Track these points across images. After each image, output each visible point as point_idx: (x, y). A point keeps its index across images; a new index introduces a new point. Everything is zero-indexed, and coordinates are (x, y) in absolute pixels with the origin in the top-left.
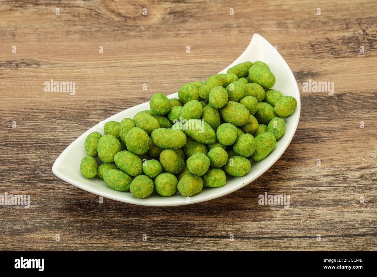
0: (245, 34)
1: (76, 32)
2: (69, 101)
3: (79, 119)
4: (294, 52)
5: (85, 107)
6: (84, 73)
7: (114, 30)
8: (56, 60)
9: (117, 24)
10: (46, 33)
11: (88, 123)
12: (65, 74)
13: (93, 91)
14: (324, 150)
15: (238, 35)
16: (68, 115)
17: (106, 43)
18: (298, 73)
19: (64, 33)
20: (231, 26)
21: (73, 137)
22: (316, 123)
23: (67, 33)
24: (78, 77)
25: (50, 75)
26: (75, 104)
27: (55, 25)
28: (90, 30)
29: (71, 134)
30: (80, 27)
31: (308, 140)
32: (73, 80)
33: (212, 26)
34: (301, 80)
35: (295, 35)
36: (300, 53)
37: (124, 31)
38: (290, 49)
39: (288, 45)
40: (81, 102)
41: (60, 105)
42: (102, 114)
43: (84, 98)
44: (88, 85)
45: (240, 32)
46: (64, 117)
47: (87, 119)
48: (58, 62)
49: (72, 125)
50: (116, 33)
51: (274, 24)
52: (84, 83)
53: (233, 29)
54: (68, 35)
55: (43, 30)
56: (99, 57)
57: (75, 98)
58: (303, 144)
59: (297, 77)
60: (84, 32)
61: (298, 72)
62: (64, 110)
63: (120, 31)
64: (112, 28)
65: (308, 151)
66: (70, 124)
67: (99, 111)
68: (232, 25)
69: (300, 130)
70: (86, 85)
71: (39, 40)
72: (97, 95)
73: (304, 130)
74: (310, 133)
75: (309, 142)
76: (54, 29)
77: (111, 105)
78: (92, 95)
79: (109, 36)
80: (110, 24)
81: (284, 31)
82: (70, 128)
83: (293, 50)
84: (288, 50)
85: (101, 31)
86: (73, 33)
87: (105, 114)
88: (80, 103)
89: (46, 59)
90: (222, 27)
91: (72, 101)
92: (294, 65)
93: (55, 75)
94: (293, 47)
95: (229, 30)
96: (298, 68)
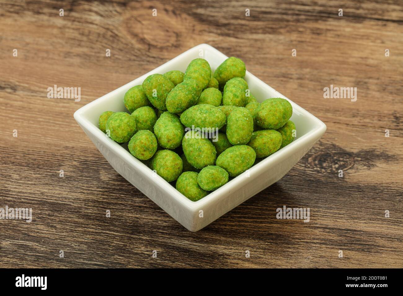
0: (306, 90)
1: (78, 55)
2: (40, 143)
3: (45, 169)
4: (369, 123)
5: (59, 155)
6: (71, 110)
7: (130, 60)
8: (40, 87)
9: (136, 53)
10: (39, 50)
11: (56, 176)
12: (45, 107)
13: (76, 134)
14: (377, 264)
15: (296, 89)
16: (32, 161)
17: (114, 75)
18: (366, 151)
19: (62, 54)
20: (290, 76)
21: (29, 191)
22: (375, 225)
23: (66, 54)
24: (62, 113)
25: (26, 105)
26: (46, 149)
27: (54, 42)
28: (98, 55)
29: (28, 188)
30: (85, 50)
31: (357, 247)
32: (54, 116)
33: (264, 72)
34: (368, 163)
35: (376, 100)
36: (376, 126)
37: (142, 63)
38: (364, 118)
39: (363, 112)
40: (56, 147)
41: (26, 147)
42: (78, 167)
43: (61, 142)
44: (72, 127)
45: (301, 85)
46: (26, 163)
47: (56, 170)
48: (42, 90)
49: (33, 175)
50: (131, 63)
51: (350, 82)
52: (67, 122)
53: (291, 80)
54: (65, 57)
55: (35, 46)
56: (99, 91)
57: (49, 141)
58: (349, 251)
59: (364, 157)
60: (89, 56)
61: (368, 150)
62: (29, 154)
63: (137, 62)
64: (128, 56)
65: (354, 262)
66: (31, 174)
67: (75, 163)
68: (292, 74)
69: (349, 232)
70: (68, 125)
71: (26, 58)
72: (81, 141)
73: (355, 233)
74: (362, 237)
75: (358, 250)
76: (50, 47)
77: (94, 157)
78: (72, 140)
79: (121, 66)
80: (126, 50)
81: (363, 93)
82: (29, 179)
83: (367, 120)
84: (361, 120)
85: (113, 58)
86: (74, 56)
87: (83, 168)
88: (53, 148)
89: (28, 83)
90: (277, 76)
91: (44, 144)
92: (364, 141)
93: (31, 106)
94: (369, 117)
95: (285, 81)
96: (368, 145)
